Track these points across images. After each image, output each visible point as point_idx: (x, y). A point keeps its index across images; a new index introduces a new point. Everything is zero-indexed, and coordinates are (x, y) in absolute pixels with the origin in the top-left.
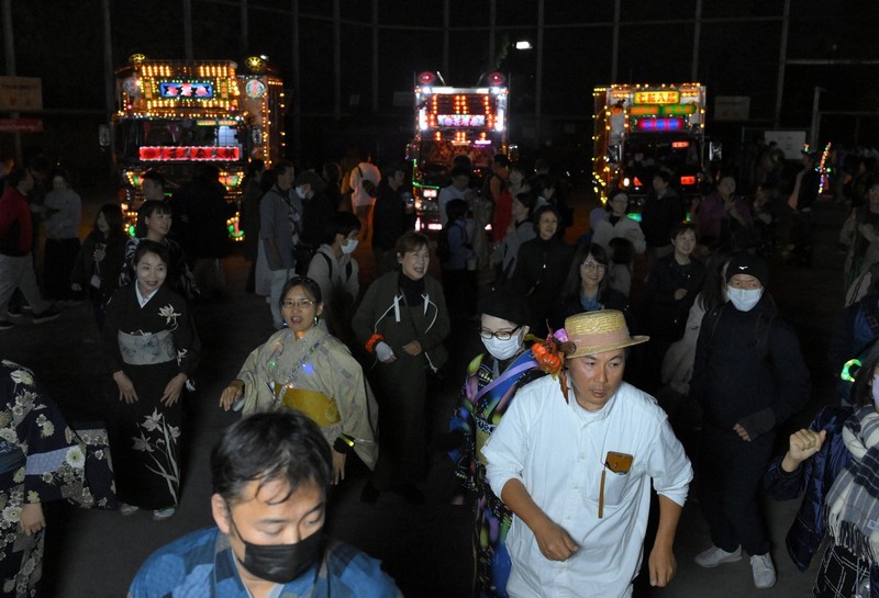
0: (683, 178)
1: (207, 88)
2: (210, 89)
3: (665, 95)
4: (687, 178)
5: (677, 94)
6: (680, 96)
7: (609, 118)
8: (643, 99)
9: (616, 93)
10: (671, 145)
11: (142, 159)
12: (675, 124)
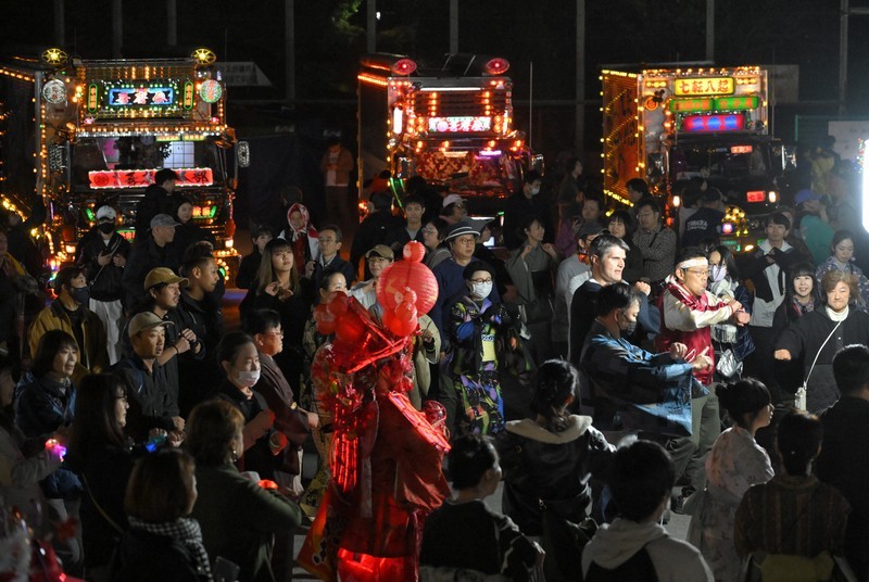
0: (749, 194)
1: (167, 93)
2: (171, 95)
3: (715, 82)
4: (755, 193)
5: (730, 80)
6: (735, 84)
7: (641, 115)
8: (686, 88)
9: (650, 82)
10: (729, 151)
11: (93, 187)
12: (732, 123)
